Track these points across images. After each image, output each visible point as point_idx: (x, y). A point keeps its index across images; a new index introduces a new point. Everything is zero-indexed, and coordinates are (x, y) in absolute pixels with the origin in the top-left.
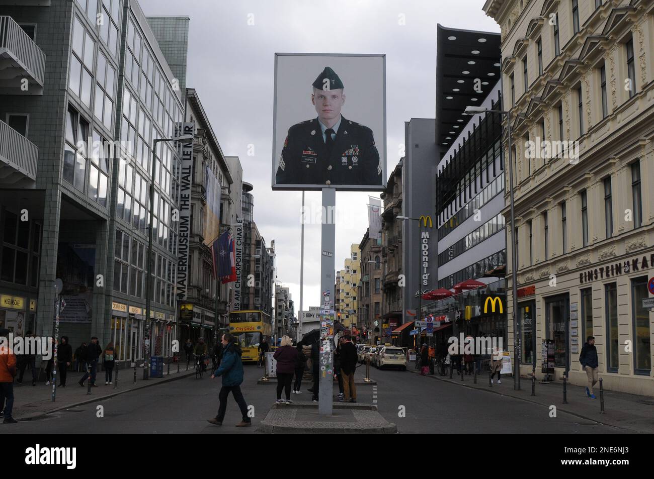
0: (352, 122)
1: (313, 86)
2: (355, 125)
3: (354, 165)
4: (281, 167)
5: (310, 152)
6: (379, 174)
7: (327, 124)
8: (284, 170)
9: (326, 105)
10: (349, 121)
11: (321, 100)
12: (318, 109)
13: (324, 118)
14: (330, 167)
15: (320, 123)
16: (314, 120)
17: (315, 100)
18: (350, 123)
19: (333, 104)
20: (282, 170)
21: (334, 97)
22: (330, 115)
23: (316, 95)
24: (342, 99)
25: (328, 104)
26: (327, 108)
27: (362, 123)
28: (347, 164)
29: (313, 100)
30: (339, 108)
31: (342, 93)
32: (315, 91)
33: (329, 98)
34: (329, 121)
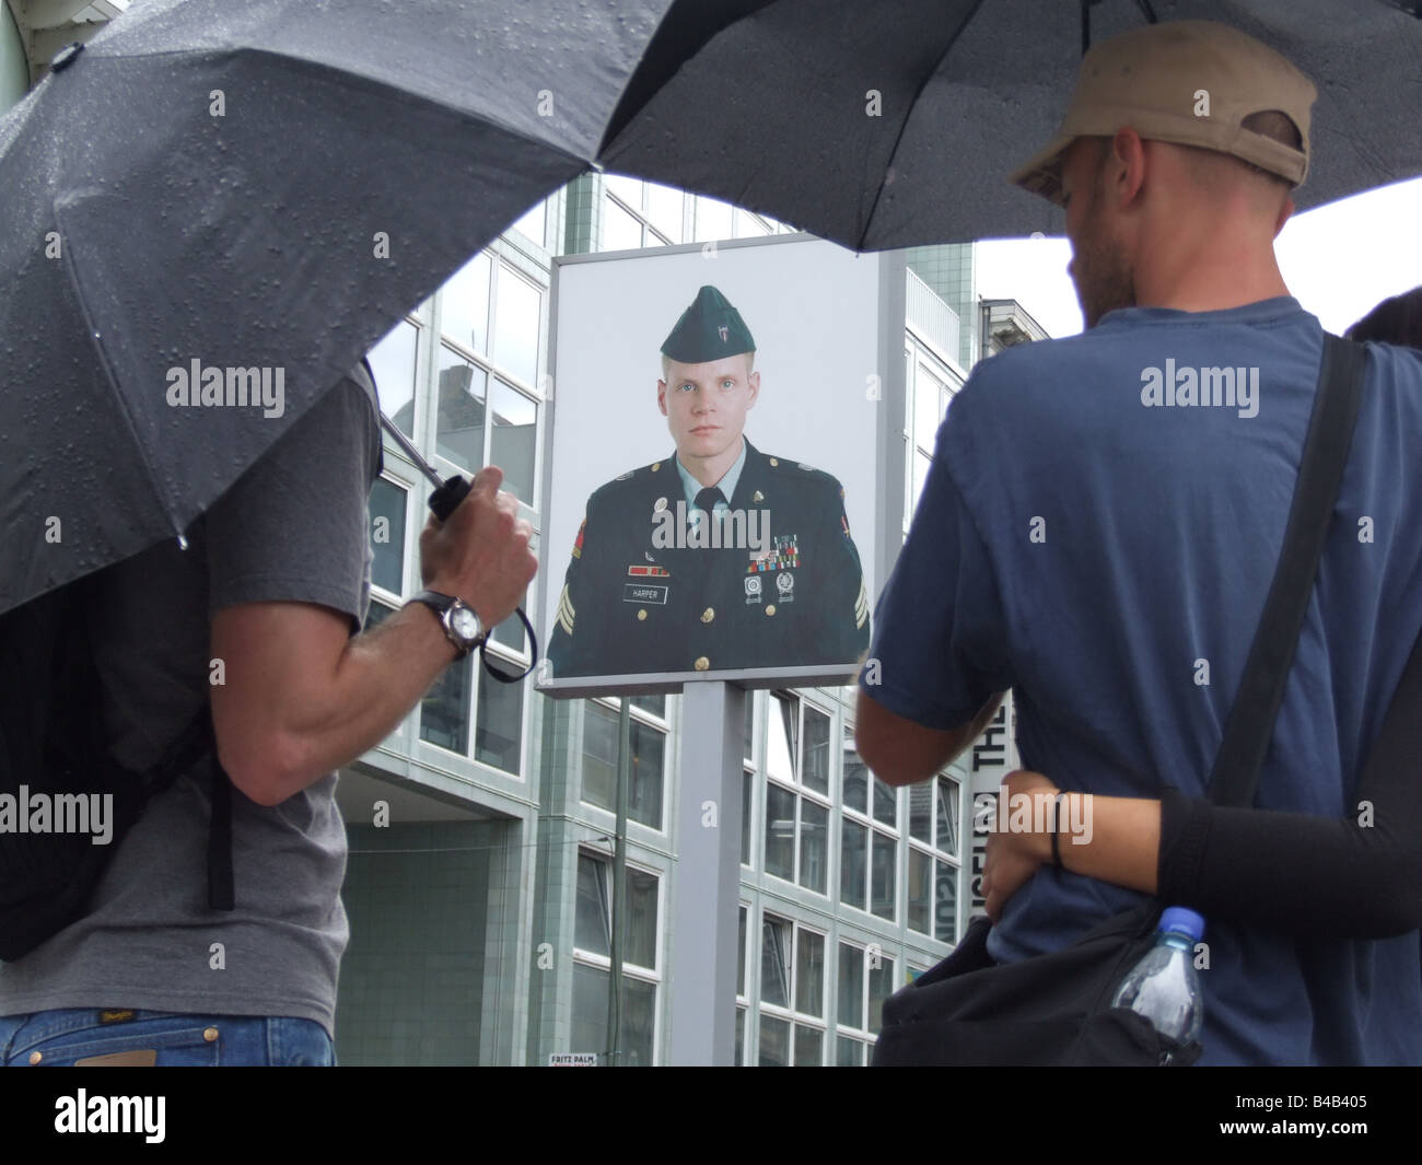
0: (779, 460)
1: (661, 354)
2: (789, 467)
3: (781, 600)
4: (563, 622)
5: (650, 569)
6: (860, 624)
8: (570, 631)
9: (700, 414)
10: (767, 458)
11: (687, 396)
12: (675, 427)
13: (694, 456)
14: (710, 614)
15: (682, 471)
16: (663, 464)
17: (667, 400)
18: (774, 463)
19: (720, 404)
20: (567, 634)
21: (725, 382)
22: (711, 443)
23: (672, 382)
24: (751, 387)
25: (708, 406)
26: (703, 422)
27: (809, 459)
28: (759, 600)
29: (661, 398)
30: (740, 420)
31: (749, 366)
32: (667, 369)
33: (709, 386)
34: (708, 463)
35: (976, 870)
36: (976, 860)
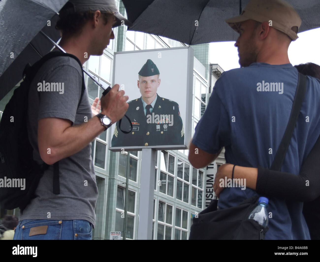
0: (164, 99)
1: (138, 74)
2: (167, 100)
3: (164, 130)
4: (115, 135)
5: (135, 123)
6: (182, 136)
7: (147, 102)
8: (117, 136)
9: (147, 88)
10: (162, 98)
11: (144, 84)
12: (141, 91)
13: (145, 98)
14: (148, 133)
15: (143, 101)
16: (138, 99)
17: (139, 85)
19: (151, 86)
20: (116, 137)
21: (152, 81)
22: (149, 95)
23: (141, 81)
24: (158, 82)
25: (149, 86)
26: (147, 90)
27: (171, 99)
29: (138, 84)
30: (156, 90)
31: (158, 78)
32: (140, 78)
33: (149, 82)
34: (149, 99)
35: (207, 192)
36: (207, 190)
